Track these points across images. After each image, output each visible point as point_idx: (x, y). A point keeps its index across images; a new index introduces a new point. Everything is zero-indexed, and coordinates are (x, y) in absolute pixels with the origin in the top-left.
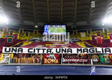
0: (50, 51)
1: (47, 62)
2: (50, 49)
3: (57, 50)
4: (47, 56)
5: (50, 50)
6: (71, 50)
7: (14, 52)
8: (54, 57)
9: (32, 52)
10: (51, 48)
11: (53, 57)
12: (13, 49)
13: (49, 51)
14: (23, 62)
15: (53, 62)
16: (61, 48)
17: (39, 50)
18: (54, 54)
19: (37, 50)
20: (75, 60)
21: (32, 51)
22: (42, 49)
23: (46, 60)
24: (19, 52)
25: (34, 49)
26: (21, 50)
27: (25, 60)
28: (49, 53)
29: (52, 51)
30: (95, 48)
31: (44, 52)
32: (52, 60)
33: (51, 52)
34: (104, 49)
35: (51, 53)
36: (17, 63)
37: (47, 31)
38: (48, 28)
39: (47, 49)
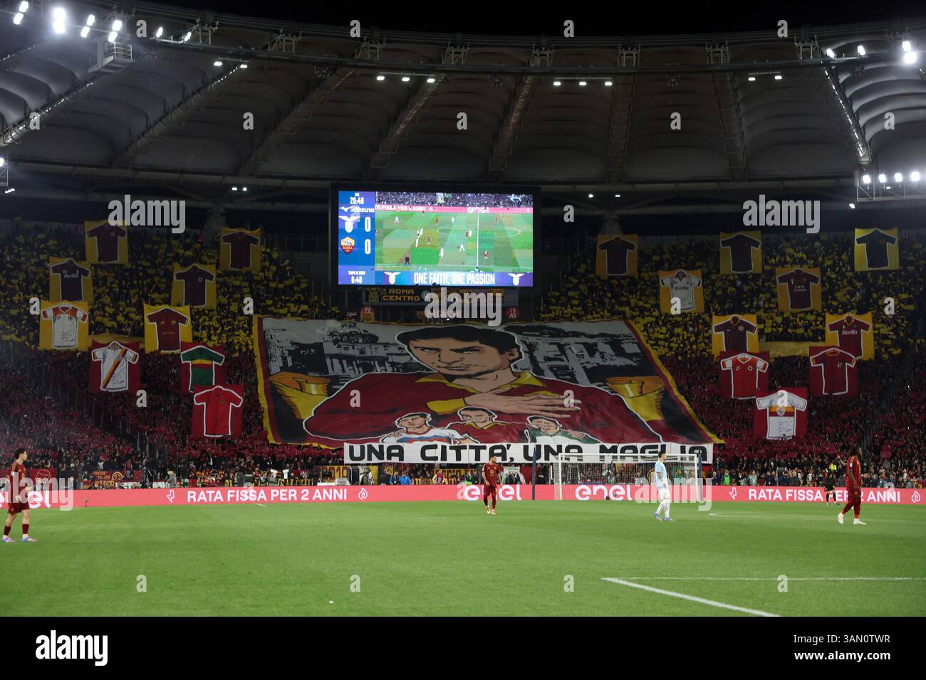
0: (504, 455)
2: (502, 447)
3: (526, 448)
5: (499, 451)
6: (580, 450)
7: (375, 460)
8: (518, 476)
9: (436, 458)
10: (505, 444)
11: (515, 477)
12: (371, 449)
13: (498, 455)
17: (462, 451)
18: (516, 465)
19: (454, 451)
21: (434, 455)
22: (471, 447)
24: (393, 458)
25: (444, 448)
26: (397, 451)
28: (499, 460)
29: (509, 454)
30: (659, 444)
31: (478, 457)
33: (504, 458)
34: (688, 447)
35: (507, 462)
37: (368, 251)
38: (368, 219)
39: (489, 446)
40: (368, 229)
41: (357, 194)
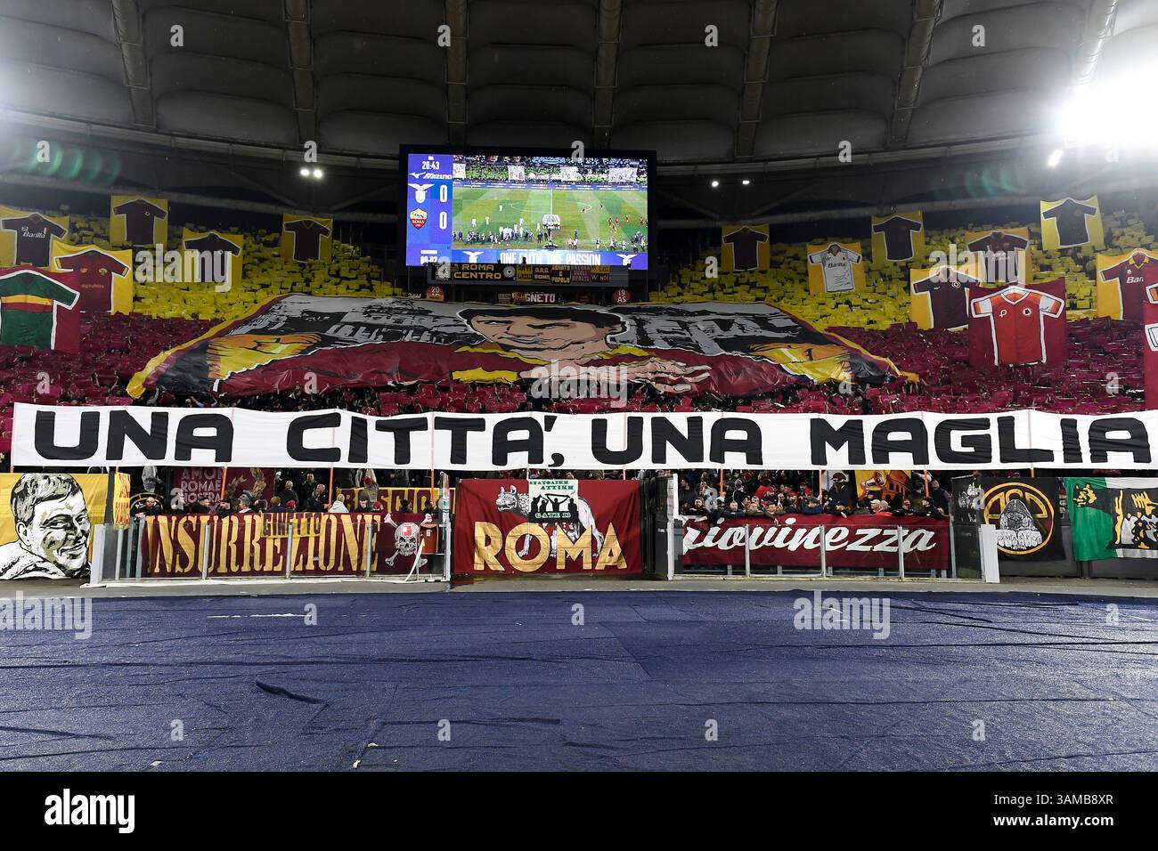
0: (534, 448)
1: (501, 556)
2: (530, 424)
3: (599, 430)
4: (504, 499)
5: (523, 435)
6: (754, 430)
7: (133, 455)
9: (333, 454)
10: (539, 417)
11: (564, 507)
12: (123, 425)
13: (518, 446)
14: (246, 568)
15: (568, 560)
16: (647, 417)
17: (414, 435)
19: (390, 436)
20: (801, 532)
21: (328, 445)
22: (440, 424)
23: (488, 541)
24: (194, 452)
25: (360, 425)
26: (211, 432)
27: (262, 542)
29: (551, 443)
30: (993, 417)
31: (459, 453)
32: (560, 542)
33: (536, 456)
35: (543, 465)
36: (173, 574)
37: (443, 226)
38: (444, 188)
39: (492, 419)
40: (444, 199)
41: (431, 158)
